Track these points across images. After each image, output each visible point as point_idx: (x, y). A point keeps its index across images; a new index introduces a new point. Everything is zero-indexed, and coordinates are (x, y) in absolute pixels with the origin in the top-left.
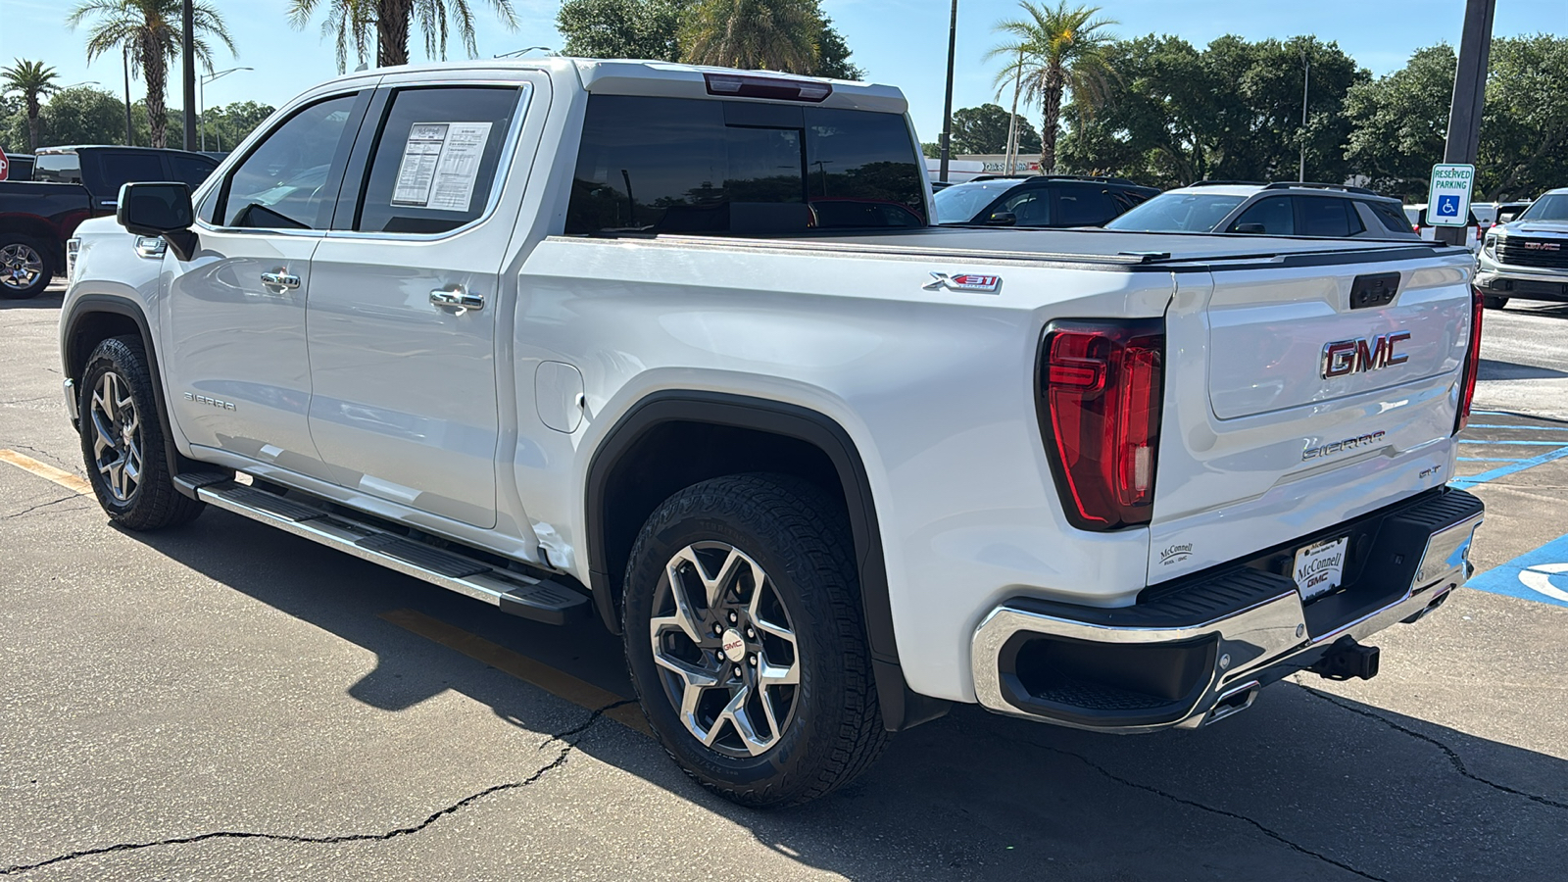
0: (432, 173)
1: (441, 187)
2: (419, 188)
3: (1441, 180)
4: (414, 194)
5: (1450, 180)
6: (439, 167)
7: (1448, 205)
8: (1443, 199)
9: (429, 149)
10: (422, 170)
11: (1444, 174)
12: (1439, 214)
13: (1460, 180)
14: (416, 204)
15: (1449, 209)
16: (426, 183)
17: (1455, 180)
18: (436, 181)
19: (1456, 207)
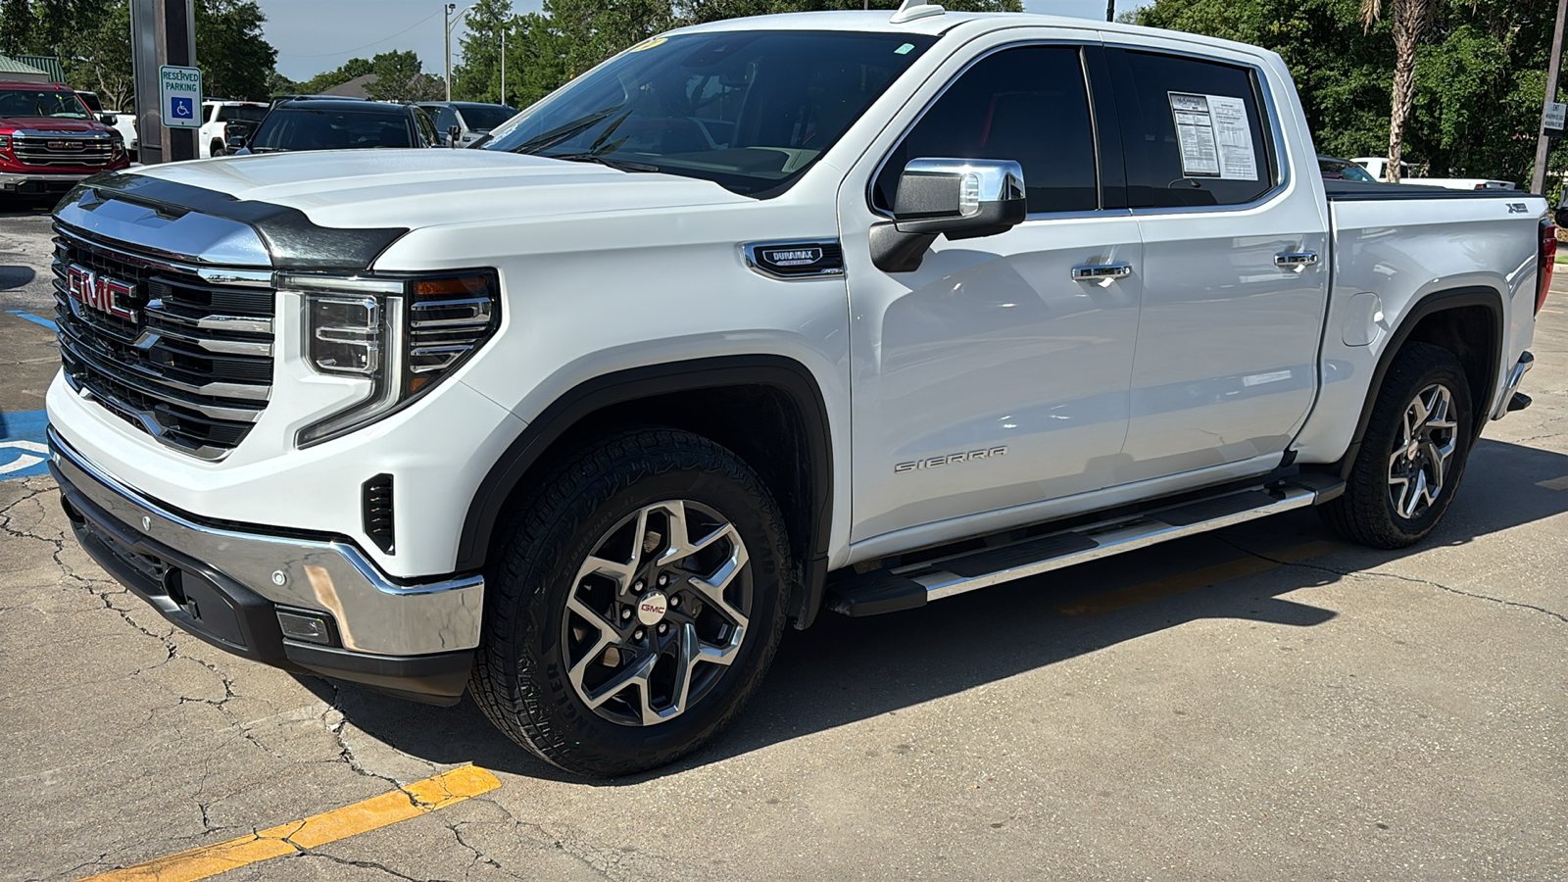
0: (1213, 143)
1: (1227, 159)
2: (1207, 159)
3: (170, 82)
4: (1204, 165)
5: (179, 82)
6: (1218, 140)
7: (182, 107)
8: (175, 101)
9: (1200, 121)
10: (1202, 142)
11: (172, 76)
12: (173, 116)
13: (189, 83)
14: (1209, 175)
15: (183, 111)
16: (1211, 154)
17: (184, 82)
18: (1220, 153)
19: (190, 109)
